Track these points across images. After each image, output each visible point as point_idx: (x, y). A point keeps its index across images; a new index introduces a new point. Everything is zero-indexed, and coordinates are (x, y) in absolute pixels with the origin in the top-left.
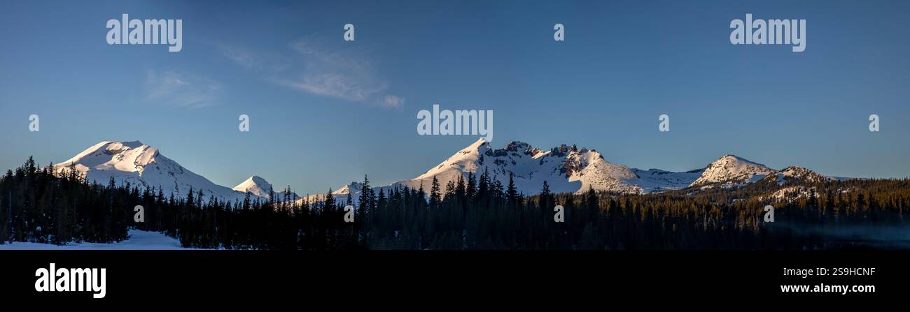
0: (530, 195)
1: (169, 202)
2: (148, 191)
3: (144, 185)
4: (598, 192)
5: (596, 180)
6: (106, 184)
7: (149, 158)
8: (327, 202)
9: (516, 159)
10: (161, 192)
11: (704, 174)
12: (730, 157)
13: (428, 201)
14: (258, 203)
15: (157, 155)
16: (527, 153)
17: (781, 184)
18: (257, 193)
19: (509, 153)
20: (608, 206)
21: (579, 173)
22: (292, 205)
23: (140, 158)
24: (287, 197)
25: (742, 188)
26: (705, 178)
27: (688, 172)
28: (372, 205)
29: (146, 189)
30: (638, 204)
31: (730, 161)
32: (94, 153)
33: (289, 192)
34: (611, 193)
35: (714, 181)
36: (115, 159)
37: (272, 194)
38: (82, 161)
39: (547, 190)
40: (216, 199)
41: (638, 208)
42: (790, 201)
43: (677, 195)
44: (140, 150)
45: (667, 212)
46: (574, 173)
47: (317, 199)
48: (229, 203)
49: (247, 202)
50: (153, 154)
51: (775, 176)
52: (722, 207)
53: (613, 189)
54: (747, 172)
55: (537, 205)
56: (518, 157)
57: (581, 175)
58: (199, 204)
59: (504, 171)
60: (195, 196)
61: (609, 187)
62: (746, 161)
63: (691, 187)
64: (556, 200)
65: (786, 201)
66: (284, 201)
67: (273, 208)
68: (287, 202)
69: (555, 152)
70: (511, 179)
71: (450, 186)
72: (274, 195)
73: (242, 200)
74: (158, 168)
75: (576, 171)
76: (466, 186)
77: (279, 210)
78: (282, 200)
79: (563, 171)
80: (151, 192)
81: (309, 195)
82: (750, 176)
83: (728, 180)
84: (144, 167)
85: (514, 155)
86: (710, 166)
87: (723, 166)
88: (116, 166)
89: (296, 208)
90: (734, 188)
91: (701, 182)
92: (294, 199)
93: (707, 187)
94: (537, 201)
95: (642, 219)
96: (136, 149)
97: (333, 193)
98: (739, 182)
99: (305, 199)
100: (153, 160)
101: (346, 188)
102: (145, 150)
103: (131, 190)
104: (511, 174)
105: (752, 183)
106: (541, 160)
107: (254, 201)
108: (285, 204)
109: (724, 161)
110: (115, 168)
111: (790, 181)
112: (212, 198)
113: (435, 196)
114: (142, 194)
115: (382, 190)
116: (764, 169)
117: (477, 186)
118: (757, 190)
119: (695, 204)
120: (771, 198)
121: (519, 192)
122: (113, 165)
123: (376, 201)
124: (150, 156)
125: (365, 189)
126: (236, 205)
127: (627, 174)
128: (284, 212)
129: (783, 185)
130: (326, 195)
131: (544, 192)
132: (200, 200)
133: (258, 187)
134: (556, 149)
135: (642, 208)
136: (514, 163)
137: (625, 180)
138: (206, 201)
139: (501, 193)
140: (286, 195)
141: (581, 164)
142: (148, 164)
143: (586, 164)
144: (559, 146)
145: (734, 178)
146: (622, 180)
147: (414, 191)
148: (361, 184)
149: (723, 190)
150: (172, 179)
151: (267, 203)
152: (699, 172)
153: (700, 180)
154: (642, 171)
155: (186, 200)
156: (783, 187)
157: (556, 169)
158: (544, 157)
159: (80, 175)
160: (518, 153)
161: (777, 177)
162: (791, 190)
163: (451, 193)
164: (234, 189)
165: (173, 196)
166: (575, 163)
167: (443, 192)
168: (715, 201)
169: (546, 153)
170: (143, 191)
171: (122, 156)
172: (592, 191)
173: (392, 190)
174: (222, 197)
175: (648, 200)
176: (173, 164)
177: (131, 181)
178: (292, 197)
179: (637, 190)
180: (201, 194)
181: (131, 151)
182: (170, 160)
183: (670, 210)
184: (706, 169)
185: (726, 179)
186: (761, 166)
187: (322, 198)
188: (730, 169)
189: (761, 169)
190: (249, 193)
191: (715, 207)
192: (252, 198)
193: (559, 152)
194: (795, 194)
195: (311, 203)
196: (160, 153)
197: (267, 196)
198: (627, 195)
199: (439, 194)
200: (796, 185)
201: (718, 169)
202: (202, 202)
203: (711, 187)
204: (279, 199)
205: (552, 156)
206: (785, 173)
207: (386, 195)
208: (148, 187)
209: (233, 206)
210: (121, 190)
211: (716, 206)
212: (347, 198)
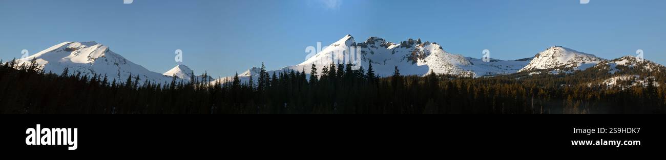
0: (385, 76)
1: (111, 86)
2: (95, 78)
3: (93, 73)
4: (438, 75)
5: (437, 66)
6: (59, 73)
7: (100, 53)
8: (234, 82)
9: (374, 50)
10: (105, 79)
11: (531, 62)
12: (557, 48)
13: (308, 81)
14: (182, 84)
15: (107, 51)
16: (382, 46)
17: (613, 72)
18: (181, 76)
19: (369, 46)
20: (447, 86)
21: (423, 61)
22: (208, 85)
23: (93, 53)
24: (204, 79)
25: (570, 75)
26: (533, 66)
27: (517, 60)
28: (268, 84)
29: (93, 76)
30: (472, 85)
31: (557, 52)
32: (55, 50)
33: (206, 75)
34: (448, 76)
35: (542, 68)
36: (73, 54)
37: (193, 77)
38: (43, 57)
39: (398, 73)
40: (149, 82)
41: (472, 88)
42: (623, 89)
43: (507, 79)
44: (95, 47)
45: (498, 92)
46: (419, 61)
47: (227, 80)
48: (159, 85)
49: (173, 84)
50: (104, 50)
51: (606, 65)
52: (549, 90)
53: (451, 73)
54: (575, 61)
55: (390, 85)
56: (375, 48)
57: (425, 62)
58: (136, 87)
59: (365, 59)
60: (133, 80)
61: (447, 71)
62: (575, 52)
63: (519, 73)
64: (404, 81)
65: (618, 89)
66: (202, 82)
67: (193, 88)
68: (204, 83)
69: (404, 45)
70: (370, 65)
71: (325, 70)
72: (194, 78)
73: (169, 82)
74: (106, 60)
75: (420, 59)
76: (337, 70)
77: (198, 89)
78: (200, 81)
79: (410, 59)
80: (97, 78)
81: (221, 77)
82: (578, 65)
83: (556, 68)
84: (95, 60)
85: (372, 47)
86: (538, 55)
87: (551, 56)
88: (72, 60)
89: (210, 87)
90: (562, 75)
91: (529, 69)
92: (210, 81)
93: (535, 73)
94: (390, 81)
95: (475, 97)
96: (92, 47)
97: (239, 76)
98: (567, 69)
99: (218, 80)
100: (104, 54)
101: (248, 71)
102: (99, 47)
103: (80, 78)
104: (370, 61)
105: (580, 71)
106: (393, 51)
107: (179, 83)
108: (202, 84)
109: (551, 51)
110: (71, 61)
111: (622, 70)
112: (147, 81)
113: (313, 77)
114: (90, 80)
115: (275, 73)
116: (593, 59)
117: (345, 70)
118: (586, 77)
119: (523, 87)
120: (601, 85)
121: (376, 75)
122: (69, 59)
123: (270, 81)
124: (101, 52)
125: (262, 73)
126: (164, 86)
127: (463, 61)
128: (202, 90)
129: (615, 73)
130: (233, 77)
131: (395, 75)
132: (136, 83)
133: (182, 72)
134: (405, 42)
135: (475, 88)
136: (372, 53)
137: (460, 66)
138: (141, 83)
139: (362, 75)
140: (203, 78)
141: (425, 54)
142: (99, 57)
143: (429, 54)
144: (407, 40)
145: (561, 66)
146: (458, 66)
147: (298, 73)
148: (259, 69)
149: (550, 76)
150: (117, 68)
151: (189, 84)
152: (527, 60)
153: (528, 67)
154: (475, 59)
155: (125, 83)
156: (615, 75)
157: (404, 58)
158: (395, 48)
159: (38, 67)
160: (375, 45)
161: (608, 66)
162: (624, 78)
163: (325, 75)
164: (164, 74)
165: (115, 81)
166: (420, 53)
167: (319, 73)
168: (542, 85)
169: (397, 45)
170: (91, 78)
171: (80, 52)
172: (433, 74)
173: (282, 74)
174: (154, 80)
175: (480, 82)
176: (119, 57)
177: (82, 71)
178: (208, 79)
179: (471, 74)
180: (138, 79)
181: (86, 49)
182: (116, 55)
183: (500, 91)
184: (533, 58)
185: (553, 67)
186: (590, 56)
187: (231, 79)
188: (558, 58)
189: (590, 59)
190: (175, 77)
191: (542, 91)
192: (177, 81)
193: (407, 44)
194: (629, 82)
195: (222, 83)
196: (110, 49)
197: (189, 79)
198: (463, 78)
199: (316, 76)
200: (631, 74)
201: (545, 59)
202: (138, 85)
203: (538, 73)
204: (198, 81)
205: (402, 47)
206: (618, 63)
207: (278, 77)
208: (96, 75)
209: (162, 87)
210: (73, 77)
211: (543, 89)
212: (249, 79)
